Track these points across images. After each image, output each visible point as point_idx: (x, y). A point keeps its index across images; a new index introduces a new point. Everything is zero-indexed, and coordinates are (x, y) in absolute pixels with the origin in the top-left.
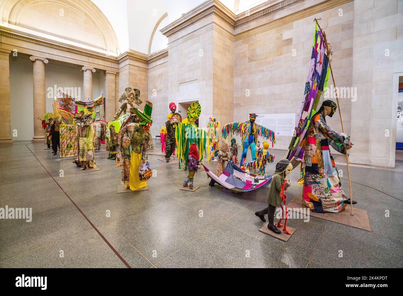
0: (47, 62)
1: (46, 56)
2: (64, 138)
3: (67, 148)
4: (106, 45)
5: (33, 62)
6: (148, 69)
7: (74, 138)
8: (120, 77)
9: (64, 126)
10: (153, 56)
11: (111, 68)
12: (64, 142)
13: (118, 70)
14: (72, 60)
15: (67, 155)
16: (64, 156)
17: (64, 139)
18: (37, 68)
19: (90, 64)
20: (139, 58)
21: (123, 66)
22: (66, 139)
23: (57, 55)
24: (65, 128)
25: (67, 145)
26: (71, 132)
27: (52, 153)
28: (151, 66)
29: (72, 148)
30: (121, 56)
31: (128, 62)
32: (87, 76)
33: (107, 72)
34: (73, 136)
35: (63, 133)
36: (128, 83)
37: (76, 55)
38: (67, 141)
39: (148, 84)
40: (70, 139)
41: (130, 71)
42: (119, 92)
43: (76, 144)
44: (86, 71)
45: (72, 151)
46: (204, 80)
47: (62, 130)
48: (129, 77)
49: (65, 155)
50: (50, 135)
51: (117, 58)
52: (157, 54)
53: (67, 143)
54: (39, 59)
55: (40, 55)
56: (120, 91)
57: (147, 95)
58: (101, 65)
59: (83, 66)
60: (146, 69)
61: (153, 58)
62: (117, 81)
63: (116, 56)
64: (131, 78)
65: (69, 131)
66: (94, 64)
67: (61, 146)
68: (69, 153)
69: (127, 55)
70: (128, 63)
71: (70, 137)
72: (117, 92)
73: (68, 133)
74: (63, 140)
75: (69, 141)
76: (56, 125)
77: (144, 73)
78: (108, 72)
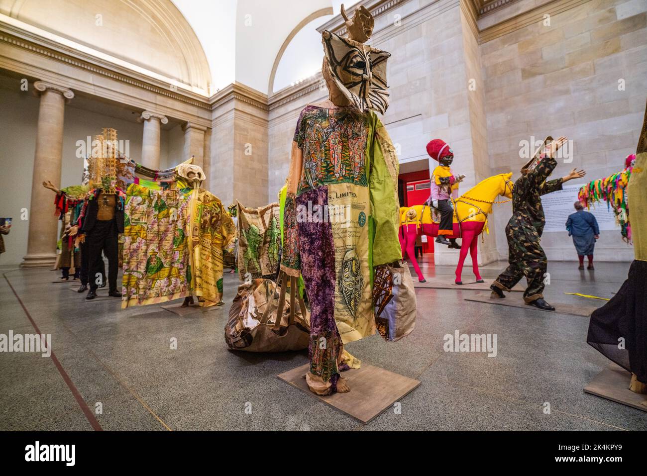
0: (70, 95)
1: (70, 84)
2: (138, 234)
3: (146, 272)
4: (189, 75)
5: (41, 94)
6: (268, 121)
7: (170, 236)
8: (213, 137)
9: (140, 192)
10: (281, 95)
11: (197, 118)
12: (136, 251)
13: (210, 122)
14: (123, 96)
15: (147, 298)
16: (133, 303)
17: (139, 240)
18: (48, 105)
19: (158, 107)
20: (254, 98)
21: (221, 114)
22: (145, 238)
23: (92, 83)
24: (144, 200)
25: (148, 263)
26: (161, 216)
27: (80, 291)
28: (274, 115)
29: (165, 272)
30: (219, 95)
31: (233, 105)
32: (151, 131)
33: (189, 125)
34: (167, 231)
35: (136, 216)
36: (233, 146)
37: (131, 88)
38: (148, 246)
39: (267, 150)
40: (156, 241)
41: (237, 122)
42: (209, 164)
43: (178, 256)
44: (148, 120)
45: (161, 283)
46: (440, 112)
47: (135, 204)
48: (235, 134)
49: (140, 300)
50: (80, 232)
51: (208, 100)
52: (292, 90)
53: (146, 252)
54: (55, 87)
55: (56, 80)
56: (211, 163)
57: (267, 169)
58: (179, 111)
59: (145, 110)
60: (264, 120)
61: (281, 100)
62: (207, 143)
63: (207, 96)
64: (238, 135)
65: (157, 213)
66: (166, 109)
67: (128, 263)
68: (153, 292)
69: (233, 92)
70: (233, 108)
71: (158, 231)
72: (207, 166)
73: (152, 218)
74: (134, 240)
75: (153, 247)
76: (102, 201)
77: (262, 129)
78: (191, 125)
